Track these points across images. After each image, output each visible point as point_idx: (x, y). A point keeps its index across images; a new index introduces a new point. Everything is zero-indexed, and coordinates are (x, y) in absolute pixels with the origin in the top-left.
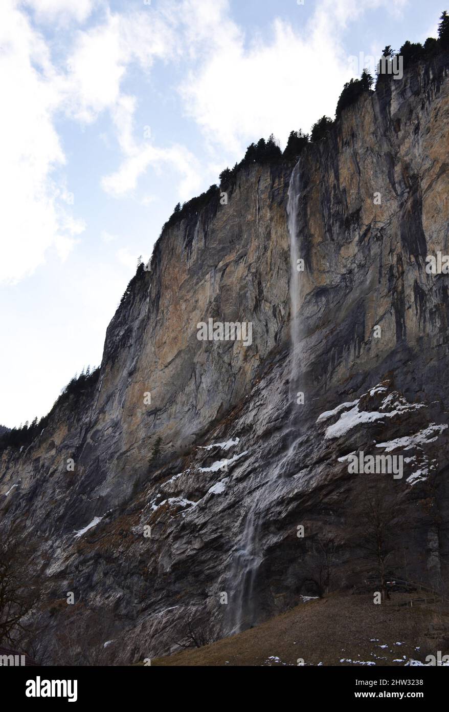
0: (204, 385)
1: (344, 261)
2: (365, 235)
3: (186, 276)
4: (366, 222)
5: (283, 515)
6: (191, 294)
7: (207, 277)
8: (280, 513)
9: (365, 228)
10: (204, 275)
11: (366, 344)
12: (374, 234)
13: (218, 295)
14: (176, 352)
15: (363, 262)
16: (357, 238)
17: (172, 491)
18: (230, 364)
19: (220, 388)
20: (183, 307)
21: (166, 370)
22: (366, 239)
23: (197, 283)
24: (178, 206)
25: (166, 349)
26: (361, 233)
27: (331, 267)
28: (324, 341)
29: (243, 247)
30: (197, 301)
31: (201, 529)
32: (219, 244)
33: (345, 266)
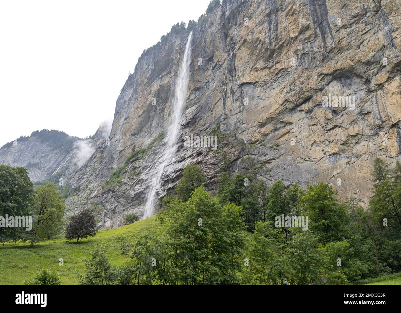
0: (153, 125)
1: (206, 77)
2: (215, 67)
3: (146, 80)
4: (215, 62)
5: (174, 177)
6: (149, 88)
7: (155, 81)
8: (173, 176)
9: (215, 64)
10: (154, 80)
11: (211, 111)
12: (218, 66)
13: (159, 89)
14: (142, 111)
15: (213, 78)
16: (211, 68)
17: (137, 166)
18: (163, 117)
19: (159, 126)
20: (146, 93)
21: (139, 118)
22: (215, 69)
23: (151, 83)
24: (145, 50)
25: (139, 110)
26: (213, 66)
27: (201, 79)
28: (196, 110)
29: (170, 69)
30: (151, 91)
31: (146, 181)
32: (160, 67)
33: (206, 79)
